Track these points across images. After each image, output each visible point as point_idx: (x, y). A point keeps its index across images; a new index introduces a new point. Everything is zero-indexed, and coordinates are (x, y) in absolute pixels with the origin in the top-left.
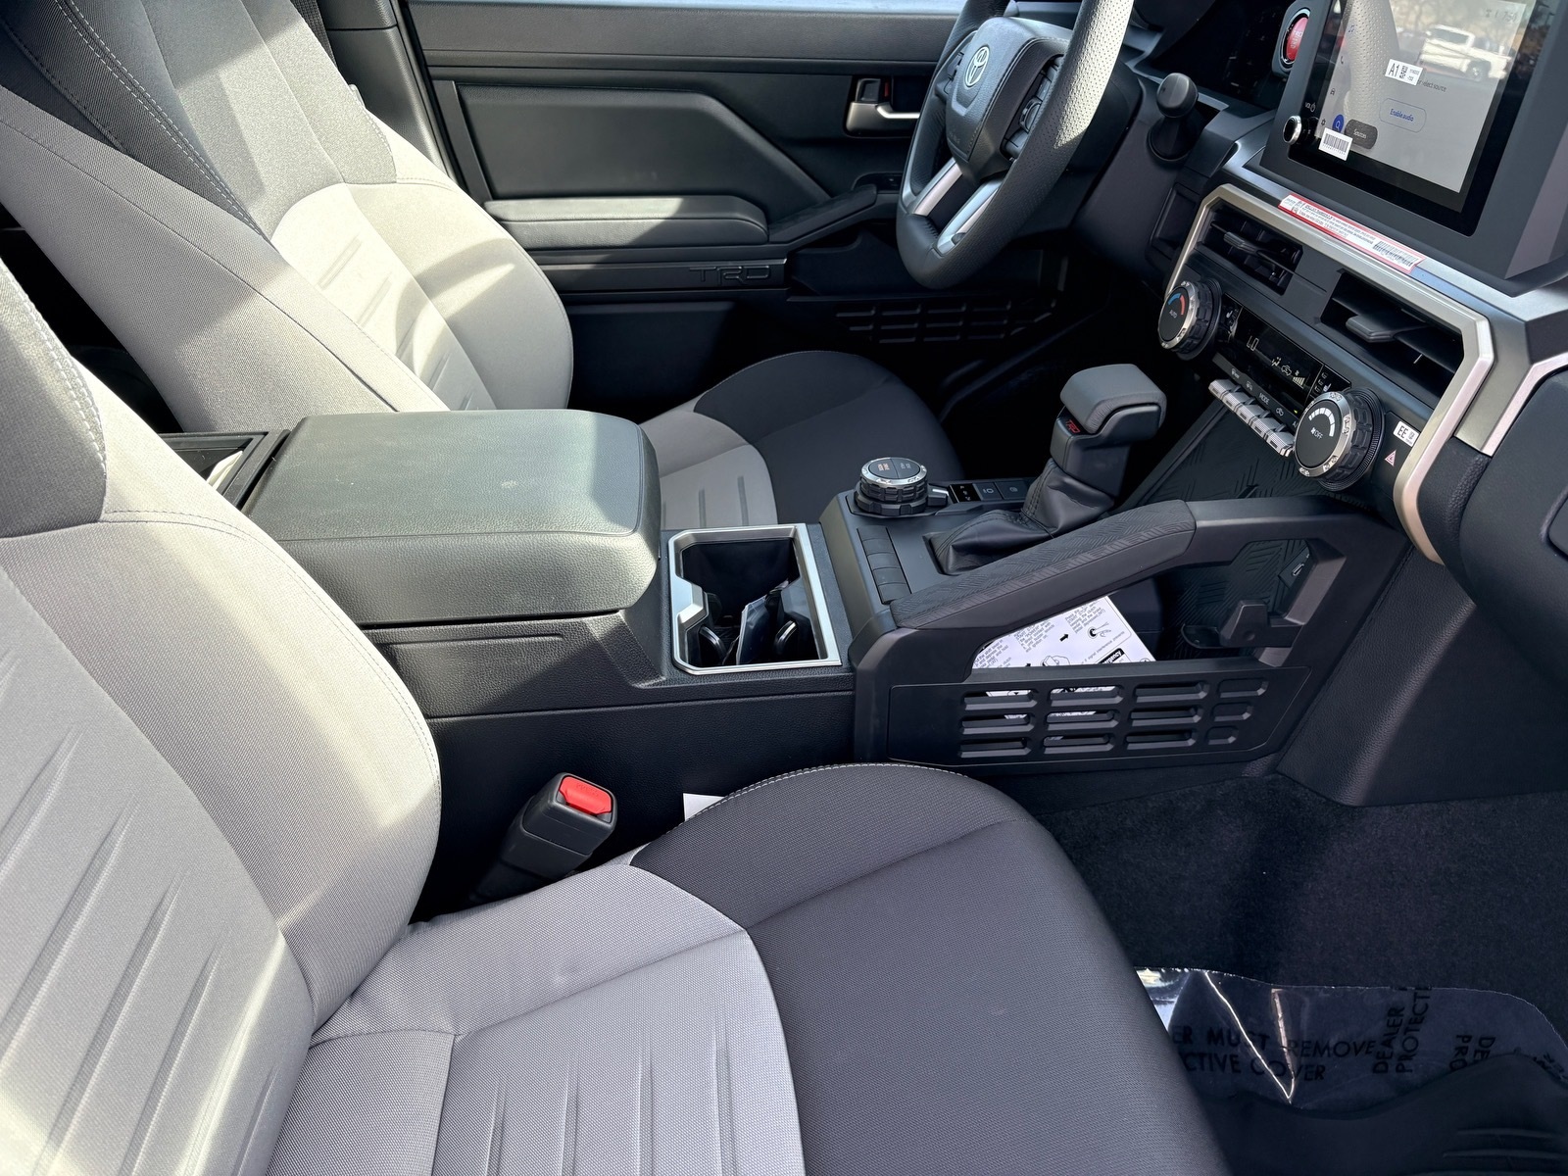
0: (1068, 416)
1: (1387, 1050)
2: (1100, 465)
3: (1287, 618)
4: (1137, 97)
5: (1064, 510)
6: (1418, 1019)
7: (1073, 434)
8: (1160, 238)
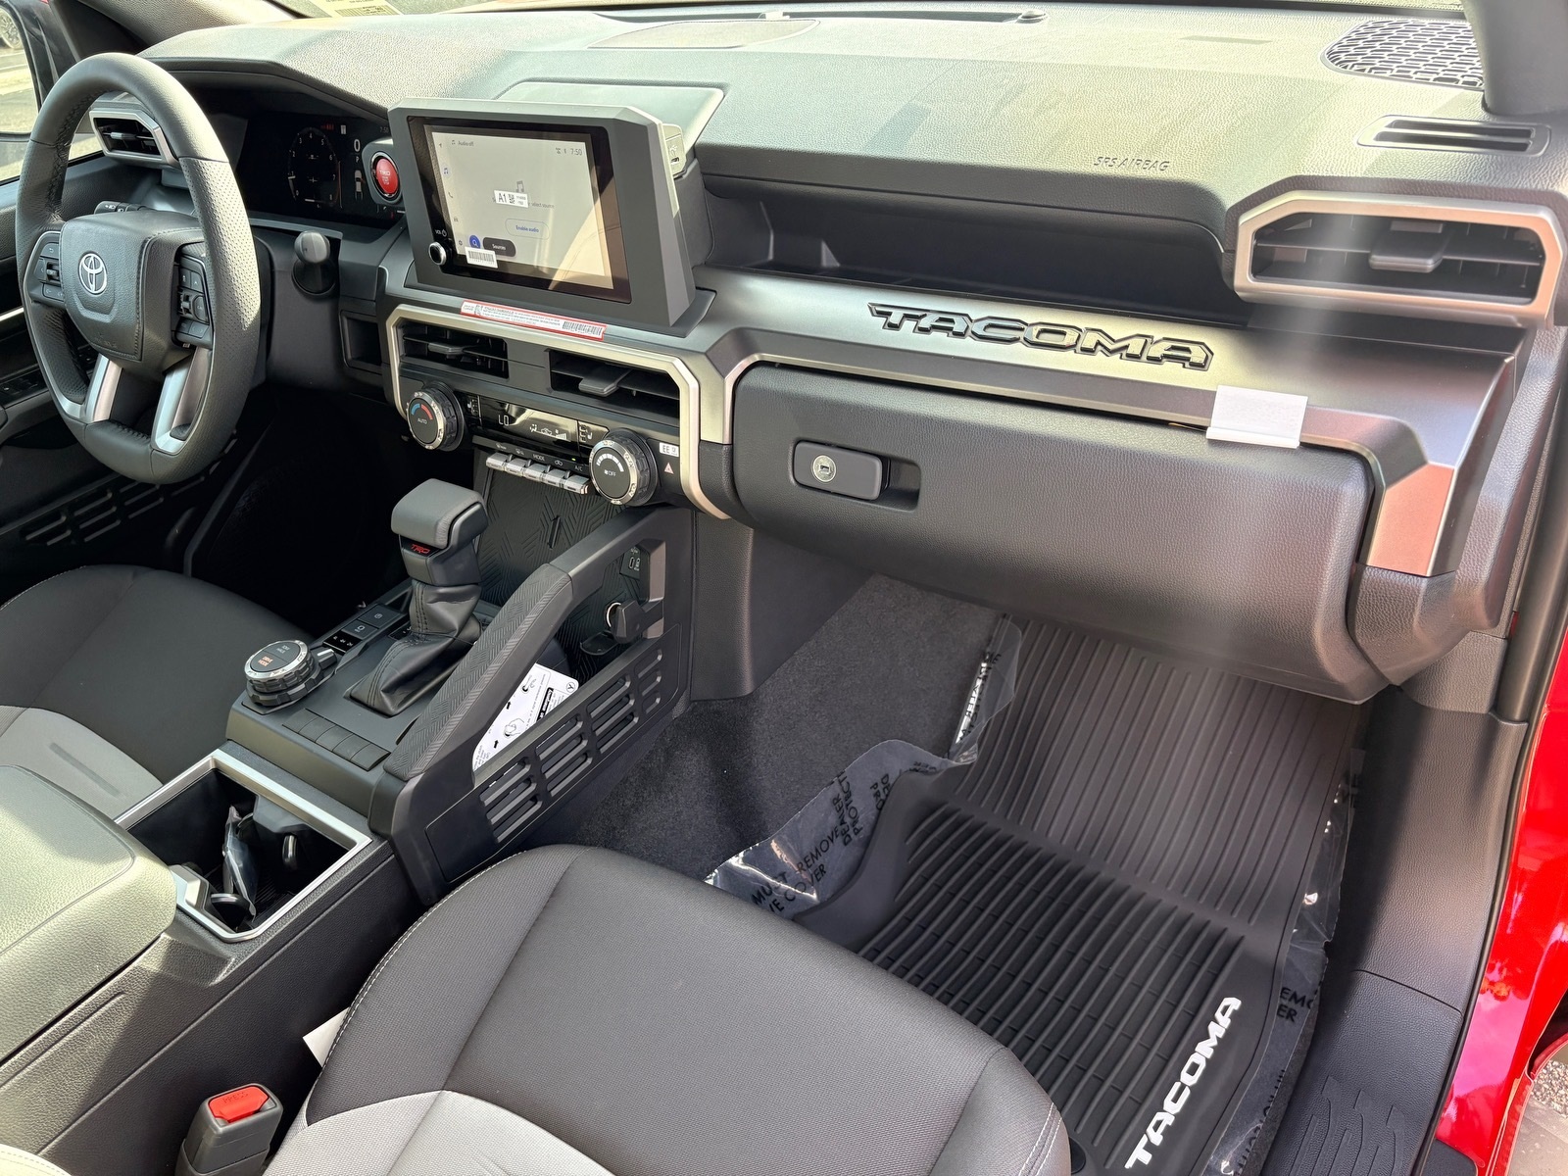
0: (409, 543)
1: (844, 826)
2: (460, 567)
3: (650, 600)
4: (266, 254)
5: (451, 614)
6: (848, 794)
7: (427, 555)
8: (353, 359)
